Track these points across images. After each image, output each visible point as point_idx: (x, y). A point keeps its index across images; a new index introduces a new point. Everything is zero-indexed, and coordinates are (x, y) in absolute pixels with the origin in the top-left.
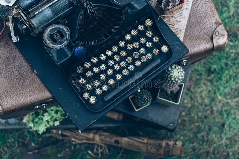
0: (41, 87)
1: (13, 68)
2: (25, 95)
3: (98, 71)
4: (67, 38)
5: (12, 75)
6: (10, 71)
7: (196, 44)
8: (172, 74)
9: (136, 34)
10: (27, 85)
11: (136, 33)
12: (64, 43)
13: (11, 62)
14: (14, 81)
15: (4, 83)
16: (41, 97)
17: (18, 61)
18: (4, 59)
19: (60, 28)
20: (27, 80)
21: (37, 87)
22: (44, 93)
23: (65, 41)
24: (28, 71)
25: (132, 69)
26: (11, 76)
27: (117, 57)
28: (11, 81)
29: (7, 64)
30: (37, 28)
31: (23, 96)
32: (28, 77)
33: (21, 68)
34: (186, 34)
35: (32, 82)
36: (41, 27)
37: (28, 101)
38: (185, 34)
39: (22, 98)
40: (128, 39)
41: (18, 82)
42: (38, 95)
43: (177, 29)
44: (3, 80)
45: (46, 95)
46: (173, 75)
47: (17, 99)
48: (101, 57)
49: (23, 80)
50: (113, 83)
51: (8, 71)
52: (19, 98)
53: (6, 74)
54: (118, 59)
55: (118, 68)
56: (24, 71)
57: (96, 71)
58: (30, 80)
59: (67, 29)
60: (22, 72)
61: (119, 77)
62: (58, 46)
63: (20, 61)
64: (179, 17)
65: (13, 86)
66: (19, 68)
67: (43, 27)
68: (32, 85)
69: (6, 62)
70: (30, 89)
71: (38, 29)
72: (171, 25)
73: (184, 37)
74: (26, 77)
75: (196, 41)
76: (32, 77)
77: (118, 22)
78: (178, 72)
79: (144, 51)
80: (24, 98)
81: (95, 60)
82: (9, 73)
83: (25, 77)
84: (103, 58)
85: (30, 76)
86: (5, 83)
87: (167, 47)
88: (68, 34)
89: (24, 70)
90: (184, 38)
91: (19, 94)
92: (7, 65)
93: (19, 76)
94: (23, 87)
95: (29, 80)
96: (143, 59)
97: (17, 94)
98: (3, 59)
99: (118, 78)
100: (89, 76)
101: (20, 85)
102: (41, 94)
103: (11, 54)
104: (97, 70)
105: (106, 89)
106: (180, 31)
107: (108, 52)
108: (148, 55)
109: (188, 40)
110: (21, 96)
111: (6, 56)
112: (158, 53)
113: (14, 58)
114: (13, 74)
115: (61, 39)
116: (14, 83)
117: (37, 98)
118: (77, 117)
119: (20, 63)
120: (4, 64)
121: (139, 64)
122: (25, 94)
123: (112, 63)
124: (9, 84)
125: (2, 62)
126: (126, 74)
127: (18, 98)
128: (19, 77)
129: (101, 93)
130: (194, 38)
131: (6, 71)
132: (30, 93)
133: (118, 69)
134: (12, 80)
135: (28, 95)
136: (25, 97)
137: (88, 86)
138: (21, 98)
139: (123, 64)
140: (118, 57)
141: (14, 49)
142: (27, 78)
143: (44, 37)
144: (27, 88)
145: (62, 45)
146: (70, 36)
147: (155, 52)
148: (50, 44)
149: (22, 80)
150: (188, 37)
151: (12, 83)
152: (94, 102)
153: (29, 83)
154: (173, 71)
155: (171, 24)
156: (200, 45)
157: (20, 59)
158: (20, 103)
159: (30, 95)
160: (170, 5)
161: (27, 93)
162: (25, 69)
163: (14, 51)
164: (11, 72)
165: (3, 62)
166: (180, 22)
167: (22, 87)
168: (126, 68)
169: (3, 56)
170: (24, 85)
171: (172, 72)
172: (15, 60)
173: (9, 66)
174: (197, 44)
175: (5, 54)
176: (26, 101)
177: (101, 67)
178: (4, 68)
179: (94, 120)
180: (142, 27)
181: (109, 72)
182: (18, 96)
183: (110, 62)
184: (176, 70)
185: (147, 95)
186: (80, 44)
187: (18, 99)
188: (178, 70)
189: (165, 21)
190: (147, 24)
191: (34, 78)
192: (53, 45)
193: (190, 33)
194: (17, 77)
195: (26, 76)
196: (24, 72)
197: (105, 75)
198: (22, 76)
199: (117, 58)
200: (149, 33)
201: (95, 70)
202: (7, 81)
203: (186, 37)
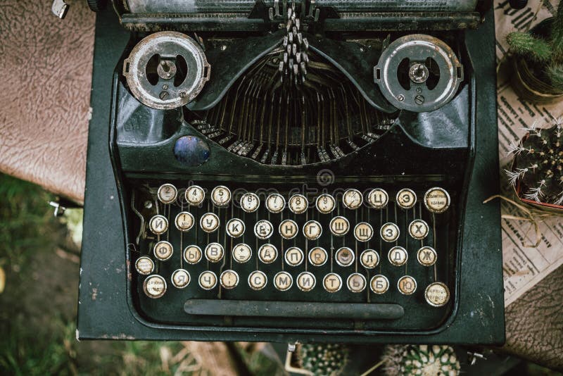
0: (78, 160)
1: (55, 69)
2: (28, 153)
3: (211, 228)
4: (188, 93)
5: (41, 84)
6: (42, 70)
7: (543, 337)
8: (418, 364)
9: (379, 204)
10: (54, 130)
11: (381, 202)
12: (169, 99)
13: (61, 51)
14: (34, 100)
15: (8, 88)
16: (62, 183)
17: (77, 58)
18: (49, 34)
19: (189, 54)
20: (62, 118)
21: (69, 152)
22: (73, 179)
23: (176, 97)
24: (82, 98)
25: (307, 286)
26: (36, 85)
27: (289, 227)
28: (27, 95)
29: (48, 49)
30: (136, 16)
31: (23, 151)
32: (71, 114)
33: (73, 80)
34: (539, 290)
35: (69, 133)
36: (149, 20)
37: (27, 171)
38: (536, 287)
39: (17, 155)
40: (349, 203)
41: (39, 110)
42: (57, 173)
43: (525, 259)
44: (10, 81)
45: (75, 188)
46: (420, 368)
47: (6, 148)
48: (246, 198)
49: (55, 113)
50: (232, 284)
51: (37, 68)
52: (12, 151)
53: (28, 73)
54: (289, 233)
55: (269, 255)
56: (73, 94)
57: (206, 225)
58: (68, 123)
59: (206, 68)
60: (68, 92)
61: (258, 281)
62: (150, 99)
63: (81, 62)
64: (556, 232)
65: (21, 112)
66: (67, 79)
67: (154, 24)
68: (63, 140)
69: (49, 41)
70: (52, 146)
71: (135, 19)
72: (518, 235)
73: (528, 292)
74: (66, 111)
75: (552, 329)
76: (79, 120)
77: (351, 143)
78: (437, 371)
79: (374, 262)
80: (22, 156)
81: (221, 196)
82: (37, 72)
83: (62, 108)
84: (250, 203)
85: (77, 116)
86: (11, 92)
87: (445, 295)
88: (198, 85)
89: (74, 90)
90: (524, 296)
91: (18, 140)
92: (45, 51)
93: (53, 96)
94: (41, 129)
95: (66, 122)
96: (354, 282)
97: (15, 135)
98: (48, 31)
99: (253, 281)
100: (180, 225)
101: (39, 121)
102: (66, 177)
103: (73, 31)
104: (211, 224)
105: (207, 284)
106: (531, 269)
107: (273, 199)
108: (378, 279)
109: (532, 309)
110: (20, 147)
111: (60, 29)
112: (409, 291)
113: (73, 46)
114: (44, 81)
115: (171, 84)
116: (30, 104)
117: (50, 178)
118: (96, 297)
119: (78, 67)
120: (42, 44)
121: (335, 287)
122: (32, 148)
123: (268, 232)
124: (17, 98)
125: (40, 38)
126: (283, 286)
127: (10, 147)
128: (50, 99)
129: (184, 285)
130: (551, 315)
131: (35, 64)
132: (43, 154)
133: (267, 258)
134: (31, 95)
135: (36, 159)
136: (27, 156)
137: (162, 246)
138: (16, 153)
139: (294, 256)
140: (291, 230)
141: (90, 25)
142: (67, 114)
143: (135, 49)
144: (46, 138)
145: (162, 102)
146: (198, 92)
147: (405, 285)
148: (136, 79)
149: (53, 110)
150: (538, 300)
151: (27, 102)
152: (155, 293)
153: (60, 130)
154: (428, 357)
155: (520, 232)
156: (553, 346)
157: (85, 58)
158: (5, 162)
159: (41, 159)
160: (537, 194)
161: (38, 149)
162: (80, 89)
163: (85, 29)
164: (42, 75)
165: (42, 39)
166: (549, 246)
167: (38, 127)
168: (295, 271)
169: (52, 25)
170: (48, 126)
171: (424, 359)
172: (72, 52)
173: (48, 57)
174: (548, 338)
175: (60, 23)
176: (22, 169)
177: (231, 224)
178: (32, 55)
179: (127, 335)
180: (409, 198)
181: (242, 250)
182: (14, 142)
183: (264, 227)
184: (438, 363)
185: (335, 356)
186: (204, 131)
187: (7, 150)
188: (443, 364)
189: (503, 216)
190: (431, 200)
191: (81, 125)
192: (140, 88)
193: (554, 294)
194: (47, 95)
195: (68, 109)
196: (71, 93)
197: (222, 251)
198: (60, 102)
199: (287, 230)
200: (419, 228)
201: (205, 221)
202: (19, 90)
203: (533, 298)
